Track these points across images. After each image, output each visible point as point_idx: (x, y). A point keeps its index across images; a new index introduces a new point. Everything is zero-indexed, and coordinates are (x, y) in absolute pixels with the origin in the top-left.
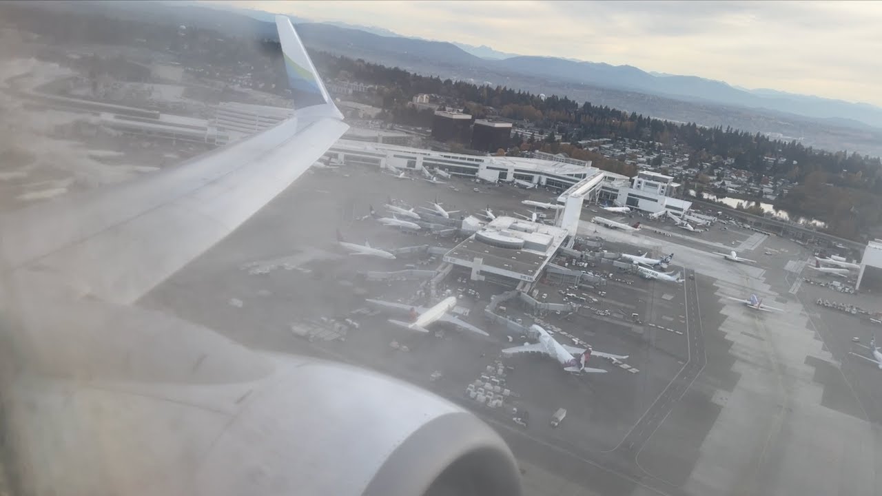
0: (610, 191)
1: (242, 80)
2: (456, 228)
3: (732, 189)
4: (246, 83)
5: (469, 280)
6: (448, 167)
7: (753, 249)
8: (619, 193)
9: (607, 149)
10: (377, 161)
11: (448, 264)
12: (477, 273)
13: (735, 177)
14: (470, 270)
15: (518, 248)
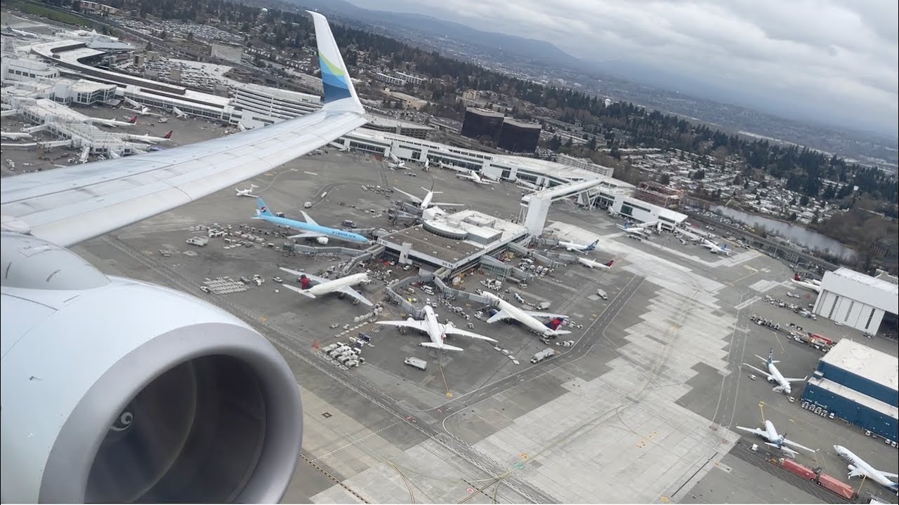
0: (606, 198)
1: (299, 64)
2: (416, 217)
3: (765, 209)
4: (302, 68)
5: (397, 263)
6: (452, 161)
7: (729, 266)
8: (614, 201)
9: (650, 158)
10: (382, 150)
11: (380, 245)
12: (405, 256)
13: (779, 198)
14: (399, 253)
15: (459, 239)
